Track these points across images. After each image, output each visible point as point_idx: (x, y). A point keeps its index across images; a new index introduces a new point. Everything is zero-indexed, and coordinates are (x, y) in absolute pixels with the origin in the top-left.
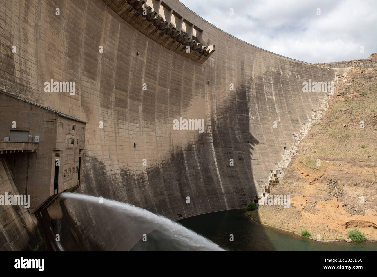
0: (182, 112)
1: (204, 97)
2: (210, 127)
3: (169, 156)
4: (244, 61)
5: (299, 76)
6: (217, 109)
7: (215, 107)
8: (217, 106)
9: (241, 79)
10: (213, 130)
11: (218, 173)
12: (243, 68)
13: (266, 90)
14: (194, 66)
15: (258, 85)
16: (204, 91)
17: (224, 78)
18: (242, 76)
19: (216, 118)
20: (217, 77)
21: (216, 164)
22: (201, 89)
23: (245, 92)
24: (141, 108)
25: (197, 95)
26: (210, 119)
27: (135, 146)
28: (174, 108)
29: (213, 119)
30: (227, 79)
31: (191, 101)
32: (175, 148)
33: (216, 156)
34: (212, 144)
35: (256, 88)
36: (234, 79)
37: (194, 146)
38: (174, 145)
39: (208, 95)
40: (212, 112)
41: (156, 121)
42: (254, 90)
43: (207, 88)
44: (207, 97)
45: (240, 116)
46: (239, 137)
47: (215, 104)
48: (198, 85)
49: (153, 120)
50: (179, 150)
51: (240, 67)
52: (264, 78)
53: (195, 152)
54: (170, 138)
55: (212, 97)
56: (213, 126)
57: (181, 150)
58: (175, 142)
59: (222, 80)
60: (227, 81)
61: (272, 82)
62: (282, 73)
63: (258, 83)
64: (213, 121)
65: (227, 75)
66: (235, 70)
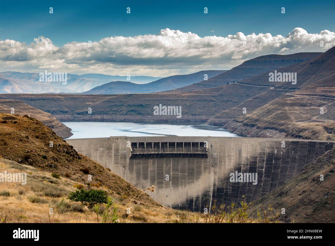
0: (195, 182)
1: (210, 173)
2: (212, 188)
3: (186, 200)
4: (241, 149)
6: (218, 179)
7: (217, 177)
9: (238, 160)
10: (214, 190)
11: (210, 210)
12: (240, 154)
13: (258, 165)
14: (203, 160)
15: (253, 162)
16: (210, 171)
17: (225, 162)
18: (239, 158)
19: (217, 184)
20: (220, 162)
22: (207, 170)
23: (241, 168)
25: (205, 173)
26: (213, 184)
27: (167, 196)
28: (190, 180)
29: (215, 184)
30: (227, 162)
31: (201, 176)
32: (189, 197)
33: (212, 202)
34: (212, 196)
35: (250, 164)
36: (232, 161)
37: (200, 196)
38: (189, 196)
40: (215, 180)
41: (180, 186)
42: (248, 166)
43: (212, 169)
44: (212, 173)
46: (230, 193)
47: (217, 176)
48: (205, 168)
49: (178, 186)
50: (191, 198)
51: (238, 153)
52: (259, 157)
53: (200, 199)
54: (187, 193)
56: (214, 187)
57: (193, 198)
58: (189, 195)
59: (223, 163)
60: (227, 163)
61: (265, 159)
62: (276, 152)
63: (252, 161)
64: (214, 185)
65: (227, 160)
66: (233, 156)
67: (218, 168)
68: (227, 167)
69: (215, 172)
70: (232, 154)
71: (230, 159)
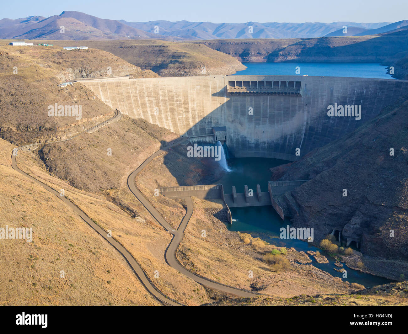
0: (290, 120)
1: (303, 112)
2: (305, 126)
3: (280, 137)
4: (333, 89)
5: (380, 92)
6: (311, 117)
8: (311, 116)
9: (330, 100)
10: (306, 128)
12: (332, 93)
14: (297, 99)
16: (304, 109)
17: (317, 101)
18: (331, 98)
19: (309, 122)
20: (313, 101)
21: (301, 143)
22: (302, 109)
24: (268, 120)
25: (299, 112)
26: (306, 122)
27: (263, 133)
28: (286, 118)
31: (295, 114)
34: (304, 134)
35: (340, 104)
37: (294, 134)
38: (284, 133)
39: (306, 111)
40: (308, 119)
41: (276, 124)
43: (306, 108)
44: (306, 112)
45: (325, 121)
46: (320, 132)
48: (300, 107)
49: (274, 124)
51: (330, 93)
52: (349, 97)
53: (294, 137)
54: (282, 130)
55: (308, 112)
56: (307, 126)
57: (287, 135)
59: (316, 103)
60: (319, 102)
61: (354, 99)
62: (365, 92)
63: (343, 101)
64: (307, 124)
65: (319, 99)
66: (326, 96)
67: (311, 107)
68: (319, 107)
69: (309, 111)
70: (325, 94)
71: (322, 99)
